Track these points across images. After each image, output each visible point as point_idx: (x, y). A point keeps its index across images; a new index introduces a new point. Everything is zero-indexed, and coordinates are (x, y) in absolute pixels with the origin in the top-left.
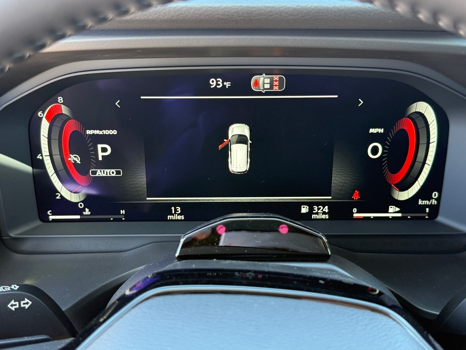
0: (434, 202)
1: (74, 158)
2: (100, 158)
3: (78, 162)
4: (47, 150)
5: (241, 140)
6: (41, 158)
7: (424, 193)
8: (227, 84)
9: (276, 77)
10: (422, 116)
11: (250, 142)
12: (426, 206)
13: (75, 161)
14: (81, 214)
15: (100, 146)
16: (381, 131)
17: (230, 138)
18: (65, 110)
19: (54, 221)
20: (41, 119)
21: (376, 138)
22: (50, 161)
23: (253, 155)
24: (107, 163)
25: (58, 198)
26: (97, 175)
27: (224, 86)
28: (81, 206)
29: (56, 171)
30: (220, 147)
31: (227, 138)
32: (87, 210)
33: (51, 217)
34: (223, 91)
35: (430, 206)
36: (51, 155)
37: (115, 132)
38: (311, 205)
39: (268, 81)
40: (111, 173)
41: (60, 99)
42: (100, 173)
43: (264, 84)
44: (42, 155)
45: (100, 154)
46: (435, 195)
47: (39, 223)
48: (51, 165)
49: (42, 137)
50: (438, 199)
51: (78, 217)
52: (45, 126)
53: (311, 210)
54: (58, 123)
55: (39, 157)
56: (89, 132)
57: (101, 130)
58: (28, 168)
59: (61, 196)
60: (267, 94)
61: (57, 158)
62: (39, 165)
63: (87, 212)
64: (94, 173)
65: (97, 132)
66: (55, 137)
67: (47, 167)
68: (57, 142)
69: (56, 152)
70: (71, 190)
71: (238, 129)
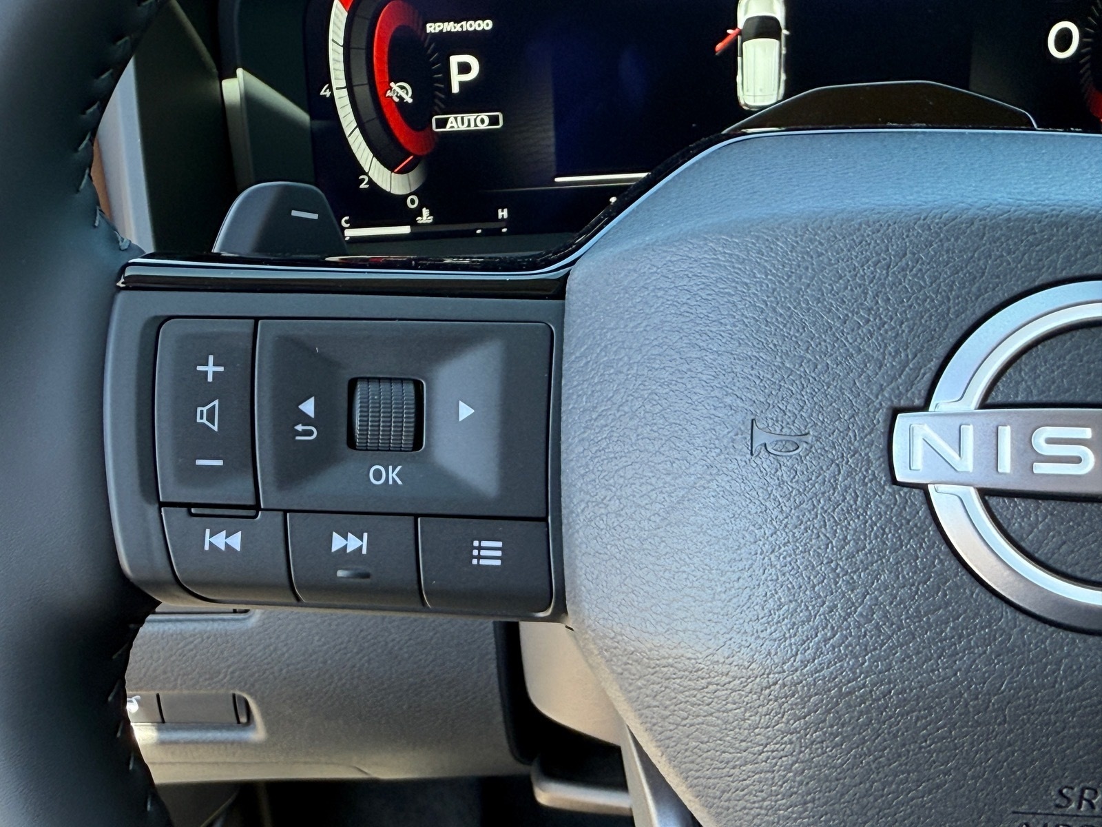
1: (401, 92)
2: (455, 89)
3: (409, 99)
4: (342, 75)
5: (765, 27)
6: (328, 94)
11: (785, 32)
13: (401, 98)
14: (413, 223)
15: (455, 60)
17: (740, 26)
19: (354, 240)
22: (347, 100)
24: (471, 99)
25: (363, 186)
26: (448, 129)
28: (413, 203)
29: (361, 125)
30: (720, 47)
31: (734, 26)
32: (425, 212)
33: (350, 233)
36: (350, 87)
37: (487, 25)
40: (478, 121)
42: (456, 123)
44: (330, 88)
45: (456, 79)
48: (349, 109)
49: (331, 45)
51: (406, 230)
52: (338, 18)
54: (366, 9)
55: (325, 92)
56: (432, 28)
57: (457, 22)
58: (301, 115)
59: (371, 182)
61: (363, 92)
62: (328, 109)
63: (426, 218)
64: (442, 123)
65: (449, 27)
66: (360, 41)
67: (341, 114)
68: (363, 54)
69: (361, 78)
70: (390, 164)
71: (759, 4)
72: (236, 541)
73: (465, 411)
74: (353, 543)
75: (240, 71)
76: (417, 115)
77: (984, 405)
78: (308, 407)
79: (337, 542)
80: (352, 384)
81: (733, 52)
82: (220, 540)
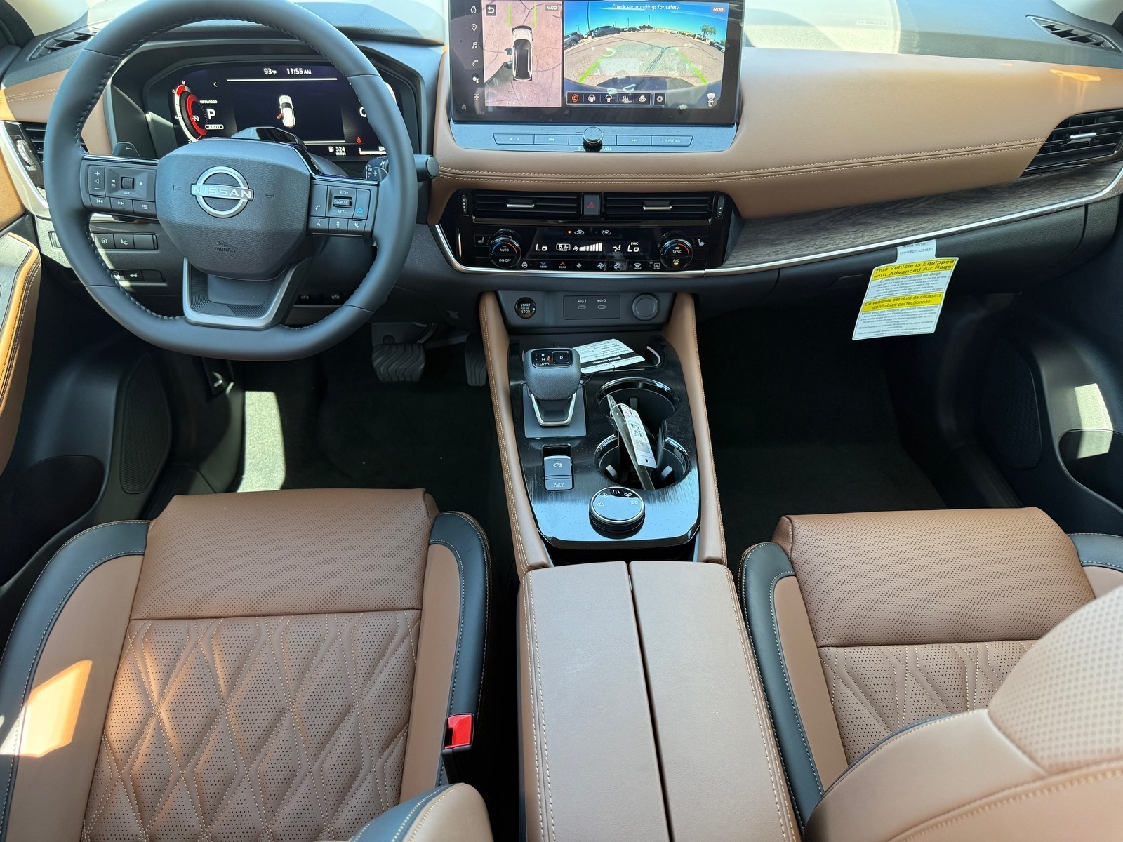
1: (196, 118)
2: (210, 118)
3: (198, 120)
4: (180, 113)
5: (287, 105)
8: (275, 72)
11: (293, 107)
13: (196, 120)
15: (209, 110)
17: (281, 104)
18: (187, 89)
20: (173, 95)
22: (182, 120)
23: (296, 115)
24: (214, 121)
26: (209, 129)
29: (186, 126)
30: (276, 110)
31: (279, 105)
34: (272, 76)
36: (182, 116)
37: (216, 102)
38: (334, 146)
40: (216, 127)
41: (183, 82)
42: (211, 127)
45: (210, 115)
48: (183, 122)
49: (176, 105)
52: (177, 98)
53: (335, 149)
54: (184, 96)
55: (176, 117)
56: (202, 102)
57: (208, 100)
58: (171, 124)
61: (186, 118)
62: (176, 122)
64: (208, 127)
65: (206, 102)
66: (183, 104)
67: (181, 123)
68: (185, 108)
69: (185, 114)
70: (196, 137)
71: (285, 99)
72: (102, 201)
73: (141, 184)
74: (122, 203)
75: (150, 112)
76: (201, 124)
77: (204, 183)
78: (114, 181)
79: (119, 203)
80: (122, 178)
81: (280, 111)
82: (99, 201)
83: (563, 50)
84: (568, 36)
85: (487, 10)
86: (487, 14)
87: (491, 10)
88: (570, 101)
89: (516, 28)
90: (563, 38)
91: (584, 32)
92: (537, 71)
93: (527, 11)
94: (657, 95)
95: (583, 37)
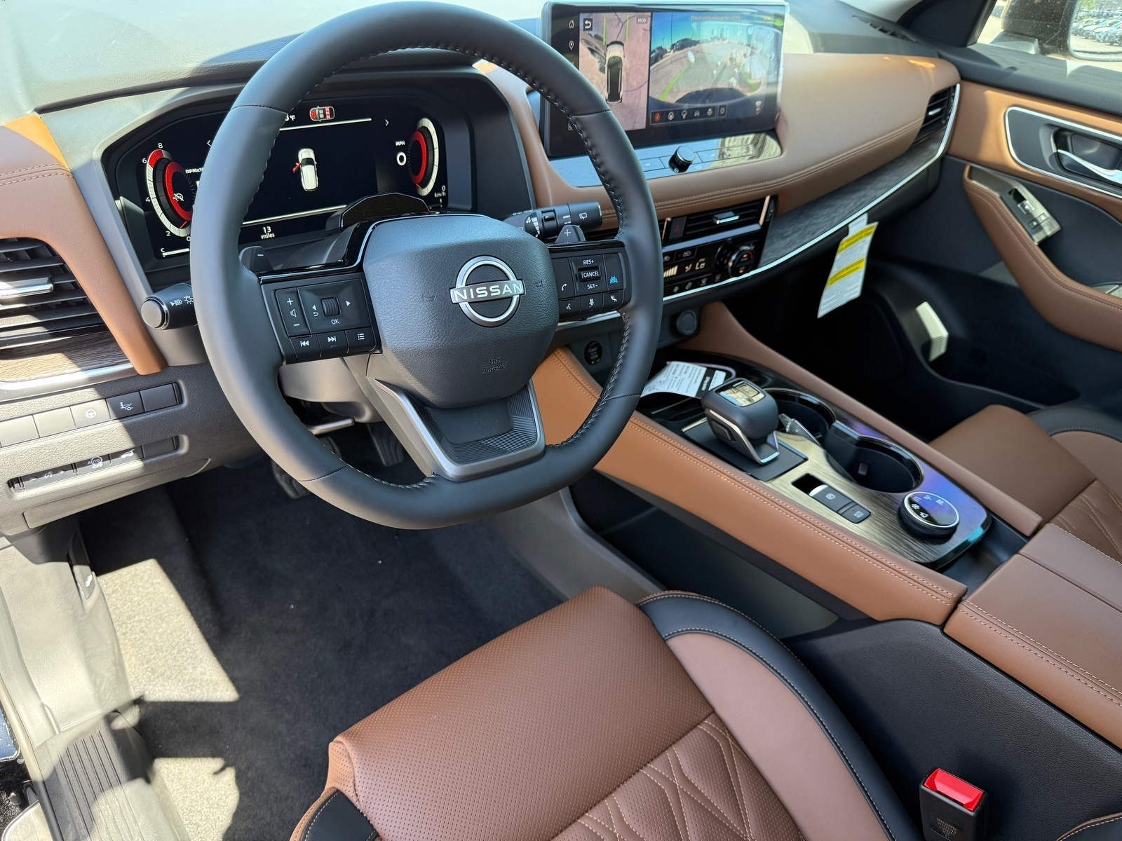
0: (444, 194)
1: (178, 197)
3: (182, 200)
4: (154, 193)
5: (308, 161)
6: (149, 201)
7: (437, 188)
8: (293, 117)
9: (327, 108)
10: (426, 129)
11: (315, 163)
12: (439, 198)
13: (179, 199)
15: (199, 183)
16: (403, 143)
17: (300, 162)
18: (165, 154)
19: (167, 257)
20: (145, 165)
21: (401, 148)
22: (157, 202)
23: (320, 174)
25: (168, 235)
27: (290, 119)
28: (188, 240)
29: (164, 212)
30: (294, 169)
31: (298, 162)
33: (165, 254)
34: (290, 123)
35: (442, 197)
36: (158, 197)
39: (321, 112)
41: (160, 145)
43: (319, 114)
44: (150, 199)
46: (444, 188)
47: (155, 260)
48: (158, 205)
49: (148, 182)
50: (446, 191)
51: (187, 250)
52: (149, 171)
54: (161, 166)
55: (147, 200)
56: (188, 171)
57: (197, 168)
58: (141, 210)
59: (171, 233)
60: (323, 122)
61: (163, 199)
62: (147, 205)
65: (195, 170)
66: (159, 179)
67: (155, 208)
68: (161, 184)
69: (162, 193)
70: (178, 226)
71: (305, 153)
75: (121, 198)
77: (467, 285)
81: (299, 171)
83: (650, 65)
84: (654, 51)
85: (585, 25)
86: (585, 29)
87: (588, 25)
88: (654, 121)
89: (610, 44)
90: (651, 53)
91: (667, 46)
92: (627, 91)
93: (621, 24)
94: (721, 107)
95: (666, 52)
